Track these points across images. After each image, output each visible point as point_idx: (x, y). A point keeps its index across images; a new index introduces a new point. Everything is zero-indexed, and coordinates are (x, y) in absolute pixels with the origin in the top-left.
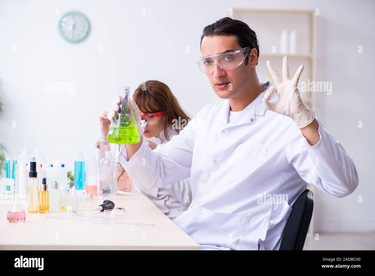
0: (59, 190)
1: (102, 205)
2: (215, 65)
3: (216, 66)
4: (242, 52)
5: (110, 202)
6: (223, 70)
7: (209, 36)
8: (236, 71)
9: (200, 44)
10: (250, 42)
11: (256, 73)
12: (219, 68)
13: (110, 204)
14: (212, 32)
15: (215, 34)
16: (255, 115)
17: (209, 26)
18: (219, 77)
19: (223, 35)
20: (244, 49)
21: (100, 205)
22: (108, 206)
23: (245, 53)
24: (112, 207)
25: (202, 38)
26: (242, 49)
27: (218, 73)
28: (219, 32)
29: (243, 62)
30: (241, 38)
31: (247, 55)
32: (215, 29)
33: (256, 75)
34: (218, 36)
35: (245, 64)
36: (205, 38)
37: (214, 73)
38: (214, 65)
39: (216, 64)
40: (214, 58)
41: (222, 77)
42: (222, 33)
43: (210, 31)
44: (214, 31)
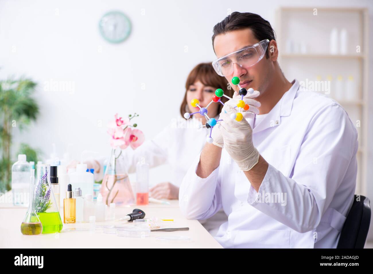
0: (83, 198)
1: (130, 215)
2: (234, 64)
3: (235, 66)
4: (261, 44)
5: (140, 211)
6: (243, 68)
7: (221, 34)
8: (257, 67)
9: (212, 46)
10: (267, 33)
11: (279, 67)
12: (238, 66)
13: (139, 213)
14: (224, 28)
15: (227, 30)
16: (281, 117)
17: (219, 24)
18: (241, 77)
19: (236, 29)
20: (263, 42)
21: (128, 215)
22: (137, 215)
23: (264, 46)
24: (142, 217)
25: (213, 39)
26: (261, 42)
27: (238, 72)
28: (232, 27)
29: (264, 55)
30: (256, 29)
31: (266, 47)
32: (226, 24)
33: (280, 69)
34: (231, 31)
35: (266, 59)
36: (217, 38)
37: (235, 73)
38: (232, 64)
39: (234, 62)
40: (231, 56)
41: (243, 76)
42: (235, 27)
43: (221, 29)
44: (225, 27)
